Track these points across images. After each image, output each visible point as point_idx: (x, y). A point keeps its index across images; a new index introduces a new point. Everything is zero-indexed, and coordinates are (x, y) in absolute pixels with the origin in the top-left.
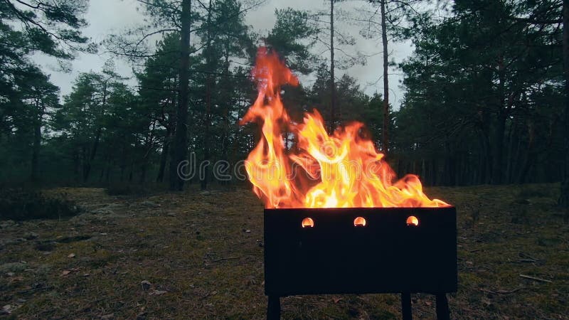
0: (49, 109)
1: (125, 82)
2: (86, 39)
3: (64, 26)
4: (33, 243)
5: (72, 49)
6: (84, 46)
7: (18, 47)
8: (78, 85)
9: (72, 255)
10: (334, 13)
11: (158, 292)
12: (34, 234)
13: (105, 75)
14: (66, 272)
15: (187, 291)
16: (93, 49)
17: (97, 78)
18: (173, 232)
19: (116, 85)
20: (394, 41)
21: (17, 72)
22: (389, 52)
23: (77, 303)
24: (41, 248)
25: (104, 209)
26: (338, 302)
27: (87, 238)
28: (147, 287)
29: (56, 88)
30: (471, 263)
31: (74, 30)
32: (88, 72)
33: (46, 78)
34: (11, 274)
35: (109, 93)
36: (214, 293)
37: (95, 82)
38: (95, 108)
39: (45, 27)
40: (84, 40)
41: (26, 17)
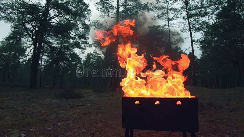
0: (79, 65)
1: (100, 55)
2: (89, 43)
3: (83, 40)
4: (69, 106)
5: (85, 46)
6: (88, 45)
7: (71, 47)
8: (87, 57)
9: (78, 110)
10: (170, 24)
11: (101, 125)
12: (70, 103)
13: (95, 54)
14: (76, 116)
15: (110, 126)
16: (90, 46)
17: (92, 54)
18: (110, 105)
19: (97, 56)
20: (194, 32)
21: (70, 54)
22: (193, 37)
23: (77, 125)
24: (71, 107)
25: (91, 96)
26: (164, 135)
27: (84, 105)
28: (98, 123)
29: (81, 59)
30: (225, 120)
31: (86, 41)
32: (89, 53)
33: (78, 56)
34: (62, 114)
35: (95, 59)
36: (119, 127)
37: (92, 56)
38: (91, 64)
39: (78, 40)
40: (88, 44)
41: (73, 38)
